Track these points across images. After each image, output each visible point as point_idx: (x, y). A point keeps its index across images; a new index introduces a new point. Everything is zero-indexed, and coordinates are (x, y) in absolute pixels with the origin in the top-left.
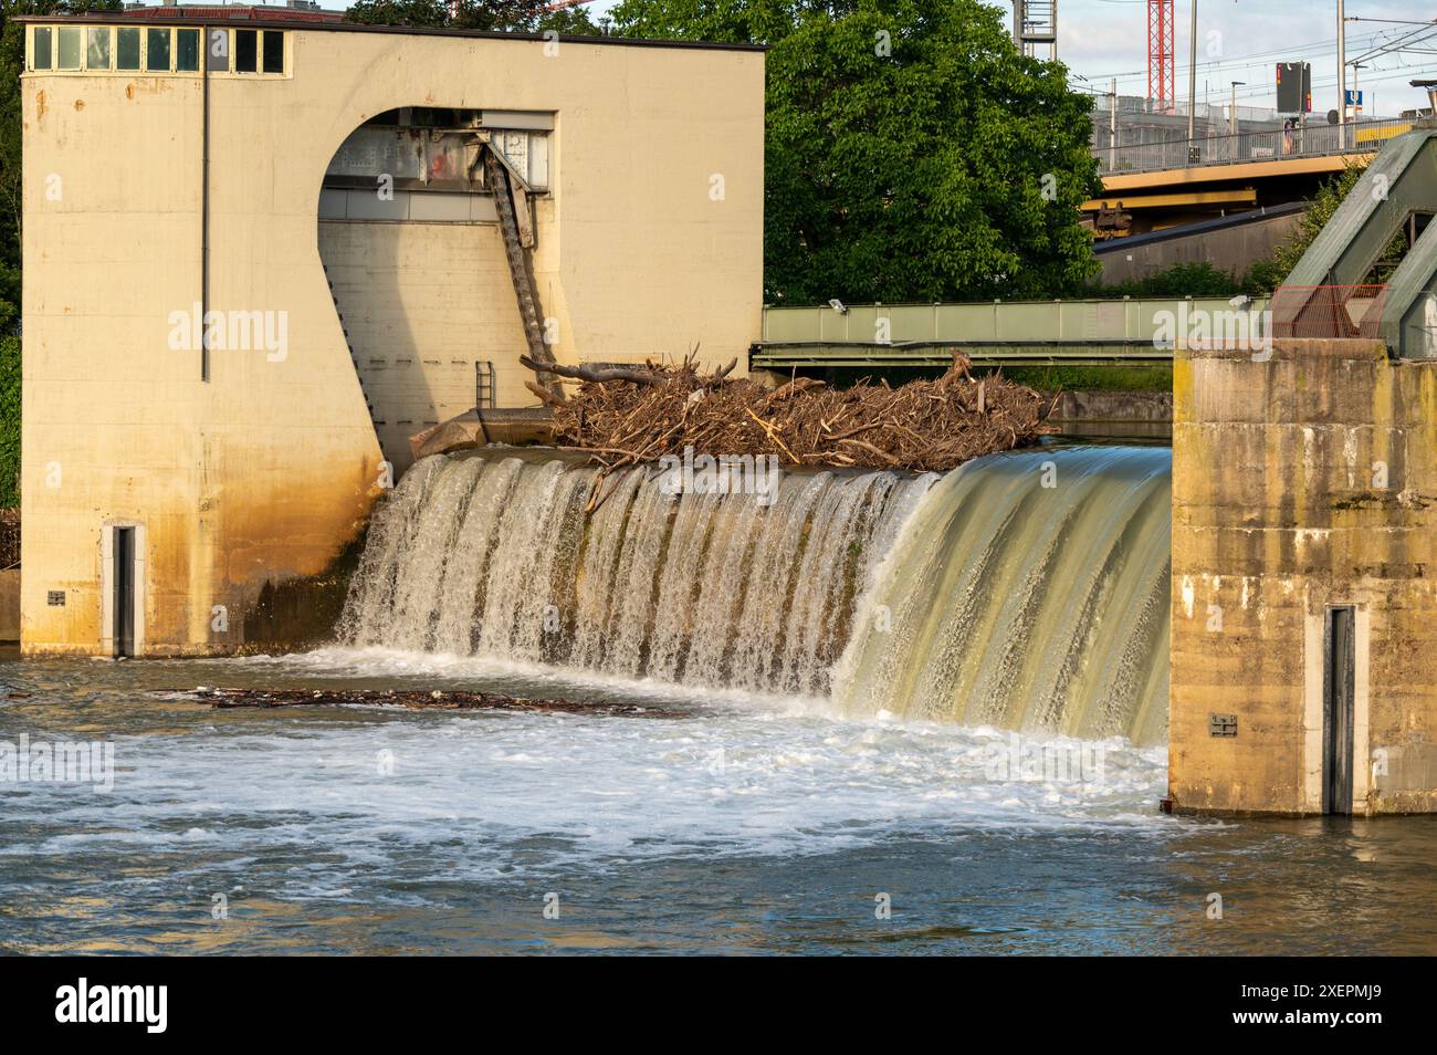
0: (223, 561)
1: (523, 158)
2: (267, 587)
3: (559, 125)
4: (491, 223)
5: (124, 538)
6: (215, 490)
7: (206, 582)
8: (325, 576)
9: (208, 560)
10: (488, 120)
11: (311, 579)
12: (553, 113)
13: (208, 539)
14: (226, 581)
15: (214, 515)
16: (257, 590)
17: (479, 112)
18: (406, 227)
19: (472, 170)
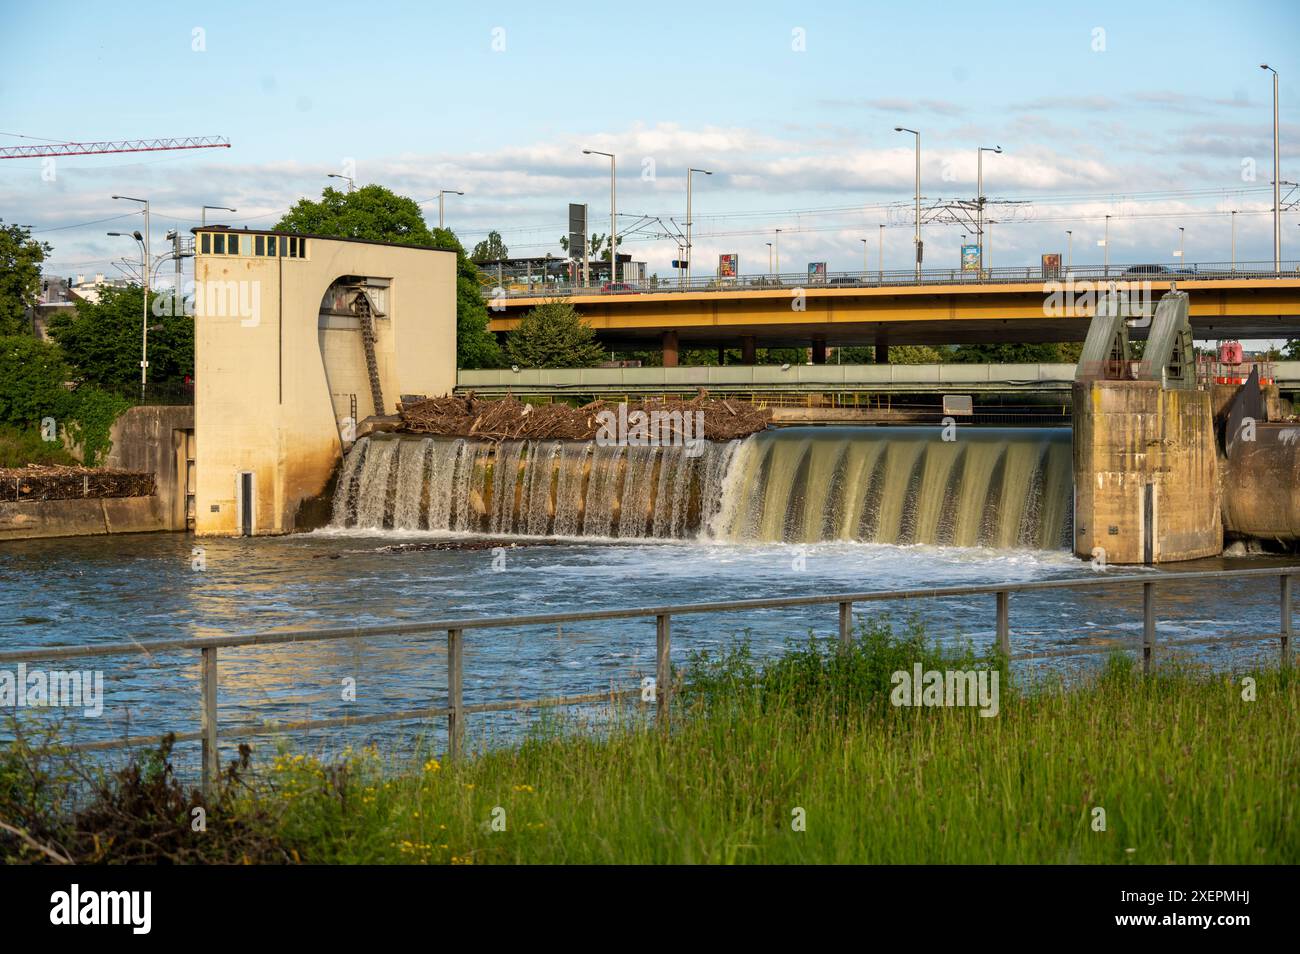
0: (287, 490)
1: (377, 299)
2: (303, 501)
3: (393, 285)
4: (354, 330)
5: (246, 479)
6: (284, 455)
7: (281, 499)
8: (321, 495)
9: (282, 489)
10: (369, 282)
11: (317, 497)
12: (390, 279)
13: (281, 479)
14: (288, 498)
15: (283, 467)
16: (298, 502)
17: (365, 278)
18: (328, 331)
19: (350, 305)
